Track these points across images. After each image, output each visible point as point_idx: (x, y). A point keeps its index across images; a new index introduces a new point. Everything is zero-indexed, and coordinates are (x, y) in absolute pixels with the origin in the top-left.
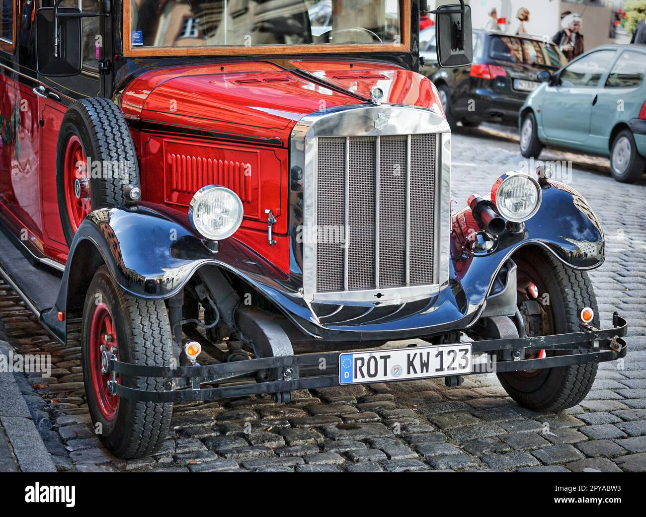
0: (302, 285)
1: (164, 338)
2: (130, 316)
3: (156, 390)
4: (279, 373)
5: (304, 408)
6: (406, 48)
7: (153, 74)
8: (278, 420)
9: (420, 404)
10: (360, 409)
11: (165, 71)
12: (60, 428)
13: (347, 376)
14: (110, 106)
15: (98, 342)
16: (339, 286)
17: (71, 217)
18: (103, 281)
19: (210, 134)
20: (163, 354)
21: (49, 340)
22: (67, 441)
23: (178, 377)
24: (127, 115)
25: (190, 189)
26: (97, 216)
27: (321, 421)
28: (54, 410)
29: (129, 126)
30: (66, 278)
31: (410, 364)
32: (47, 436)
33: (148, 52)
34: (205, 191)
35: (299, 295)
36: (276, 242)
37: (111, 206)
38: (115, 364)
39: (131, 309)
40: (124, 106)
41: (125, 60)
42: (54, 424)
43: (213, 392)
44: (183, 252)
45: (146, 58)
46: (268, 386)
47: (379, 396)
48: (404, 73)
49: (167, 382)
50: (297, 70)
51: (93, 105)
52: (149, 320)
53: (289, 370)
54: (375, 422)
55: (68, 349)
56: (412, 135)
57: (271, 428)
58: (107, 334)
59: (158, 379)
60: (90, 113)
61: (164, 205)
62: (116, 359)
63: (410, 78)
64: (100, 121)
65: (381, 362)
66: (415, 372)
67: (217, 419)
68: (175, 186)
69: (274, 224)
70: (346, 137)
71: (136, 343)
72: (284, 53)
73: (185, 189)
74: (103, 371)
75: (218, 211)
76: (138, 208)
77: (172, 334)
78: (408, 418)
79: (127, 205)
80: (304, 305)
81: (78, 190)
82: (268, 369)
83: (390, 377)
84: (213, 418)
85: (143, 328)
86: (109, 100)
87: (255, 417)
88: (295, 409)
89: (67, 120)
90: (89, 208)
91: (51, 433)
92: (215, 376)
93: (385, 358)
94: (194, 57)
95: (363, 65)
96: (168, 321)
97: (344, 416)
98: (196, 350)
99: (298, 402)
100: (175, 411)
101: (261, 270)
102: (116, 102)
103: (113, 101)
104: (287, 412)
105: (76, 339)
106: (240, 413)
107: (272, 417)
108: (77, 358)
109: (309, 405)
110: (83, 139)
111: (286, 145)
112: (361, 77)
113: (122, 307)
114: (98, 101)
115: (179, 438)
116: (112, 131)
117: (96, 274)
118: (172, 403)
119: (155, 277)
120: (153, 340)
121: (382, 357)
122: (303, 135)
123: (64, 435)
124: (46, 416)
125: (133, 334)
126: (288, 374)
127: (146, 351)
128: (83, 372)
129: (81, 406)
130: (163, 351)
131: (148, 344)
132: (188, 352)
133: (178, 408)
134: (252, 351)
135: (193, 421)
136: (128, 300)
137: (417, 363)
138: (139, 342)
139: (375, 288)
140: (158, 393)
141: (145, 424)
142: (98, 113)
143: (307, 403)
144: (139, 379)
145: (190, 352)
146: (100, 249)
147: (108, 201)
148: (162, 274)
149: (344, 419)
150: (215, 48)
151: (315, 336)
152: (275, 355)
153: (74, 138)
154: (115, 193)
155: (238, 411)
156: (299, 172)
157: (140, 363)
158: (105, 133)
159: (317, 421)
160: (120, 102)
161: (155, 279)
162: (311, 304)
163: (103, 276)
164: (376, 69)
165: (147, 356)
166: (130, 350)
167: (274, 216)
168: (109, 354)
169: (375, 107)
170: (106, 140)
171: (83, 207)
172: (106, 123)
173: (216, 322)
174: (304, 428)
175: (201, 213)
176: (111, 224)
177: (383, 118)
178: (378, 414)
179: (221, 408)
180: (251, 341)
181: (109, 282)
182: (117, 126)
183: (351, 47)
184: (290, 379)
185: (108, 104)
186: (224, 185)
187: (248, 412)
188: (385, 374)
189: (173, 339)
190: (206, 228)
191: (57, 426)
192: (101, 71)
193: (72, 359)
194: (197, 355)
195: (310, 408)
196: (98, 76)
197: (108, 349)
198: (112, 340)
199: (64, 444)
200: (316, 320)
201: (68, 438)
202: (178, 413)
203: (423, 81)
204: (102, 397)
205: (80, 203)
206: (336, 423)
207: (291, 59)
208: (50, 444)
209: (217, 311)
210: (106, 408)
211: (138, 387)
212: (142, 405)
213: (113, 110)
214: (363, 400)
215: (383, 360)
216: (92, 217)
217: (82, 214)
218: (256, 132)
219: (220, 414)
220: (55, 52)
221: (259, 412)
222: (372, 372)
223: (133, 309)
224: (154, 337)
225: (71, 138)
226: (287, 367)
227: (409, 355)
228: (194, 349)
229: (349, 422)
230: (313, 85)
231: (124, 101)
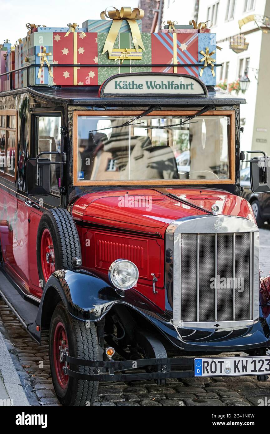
0: (172, 317)
1: (94, 344)
2: (75, 331)
3: (89, 373)
4: (159, 368)
5: (174, 388)
6: (232, 182)
7: (89, 195)
8: (158, 394)
9: (243, 390)
10: (206, 391)
11: (96, 194)
12: (37, 391)
13: (198, 372)
14: (66, 213)
15: (58, 344)
16: (193, 319)
17: (44, 273)
18: (61, 310)
19: (121, 230)
20: (93, 353)
21: (32, 340)
22: (40, 398)
23: (101, 367)
24: (75, 218)
25: (109, 260)
26: (58, 274)
27: (183, 396)
28: (33, 380)
29: (76, 224)
30: (41, 306)
31: (236, 366)
32: (30, 395)
33: (86, 183)
34: (118, 262)
35: (170, 323)
36: (157, 292)
37: (66, 269)
38: (67, 357)
39: (76, 327)
40: (73, 212)
41: (74, 188)
42: (33, 388)
43: (122, 377)
44: (105, 296)
45: (85, 186)
46: (153, 375)
47: (217, 383)
48: (232, 196)
49: (95, 370)
50: (170, 194)
51: (57, 212)
52: (86, 334)
53: (164, 367)
54: (216, 399)
55: (42, 346)
56: (236, 233)
57: (155, 398)
58: (63, 340)
59: (91, 368)
60: (55, 217)
61: (95, 269)
62: (67, 355)
63: (235, 199)
64: (60, 221)
65: (218, 365)
66: (239, 372)
67: (124, 391)
68: (101, 259)
69: (156, 281)
70: (197, 234)
71: (79, 346)
72: (162, 184)
73: (106, 260)
74: (60, 361)
75: (125, 273)
76: (80, 270)
77: (99, 342)
78: (236, 398)
79: (74, 268)
80: (174, 329)
81: (48, 258)
82: (153, 366)
83: (224, 374)
84: (121, 391)
85: (82, 338)
86: (65, 210)
87: (146, 392)
88: (169, 389)
89: (43, 220)
90: (54, 269)
91: (32, 393)
92: (122, 368)
93: (221, 362)
94: (112, 186)
95: (208, 192)
96: (96, 335)
97: (197, 394)
98: (112, 352)
99: (170, 384)
100: (100, 385)
101: (149, 308)
102: (69, 210)
103: (67, 210)
104: (164, 390)
105: (47, 341)
106: (137, 389)
107: (155, 392)
108: (46, 352)
109: (177, 387)
110: (51, 231)
111: (163, 237)
112: (207, 199)
113: (71, 325)
114: (59, 210)
115: (102, 401)
116: (67, 227)
117: (57, 306)
118: (98, 381)
119: (89, 309)
120: (88, 345)
121: (219, 362)
122: (172, 232)
123: (39, 396)
124: (29, 384)
125: (77, 341)
126: (164, 369)
127: (84, 351)
128: (50, 360)
129: (49, 379)
130: (94, 351)
131: (85, 347)
132: (107, 353)
133: (101, 383)
134: (143, 353)
135: (110, 392)
136: (74, 322)
137: (240, 366)
138: (80, 346)
139: (215, 321)
140: (91, 376)
141: (83, 392)
142: (59, 217)
143: (175, 385)
144: (80, 366)
145: (109, 353)
146: (59, 293)
147: (64, 265)
148: (93, 308)
149: (197, 396)
150: (124, 181)
151: (180, 347)
152: (156, 357)
153: (46, 230)
154: (68, 261)
155: (135, 387)
156: (171, 252)
157: (81, 358)
158: (63, 228)
159: (181, 396)
160: (71, 210)
161: (90, 310)
162: (177, 328)
163: (61, 307)
164: (215, 194)
165: (84, 354)
166: (75, 350)
167: (156, 277)
168: (64, 352)
169: (214, 217)
170: (64, 232)
171: (51, 268)
172: (64, 222)
173: (123, 336)
174: (173, 400)
175: (115, 274)
176: (65, 279)
177: (219, 223)
178: (217, 394)
179: (126, 385)
180: (143, 348)
181: (64, 310)
182: (69, 224)
183: (200, 181)
184: (165, 371)
185: (64, 212)
186: (128, 259)
187: (141, 389)
188: (221, 372)
189: (99, 345)
190: (118, 283)
191: (35, 390)
192: (61, 193)
193: (44, 352)
194: (112, 355)
195: (177, 388)
196: (59, 196)
197: (63, 348)
198: (66, 344)
199: (38, 400)
200: (180, 338)
201: (41, 397)
202: (102, 387)
203: (242, 201)
204: (60, 375)
205: (49, 265)
206: (193, 398)
207: (166, 187)
208: (31, 400)
209: (124, 330)
210: (62, 381)
211: (80, 371)
212: (81, 382)
213: (67, 215)
214: (208, 385)
215: (220, 363)
216: (55, 274)
217: (50, 272)
218: (146, 229)
219: (126, 388)
220: (36, 182)
221: (148, 389)
222: (213, 370)
223: (77, 327)
224: (88, 343)
225: (45, 230)
226: (164, 365)
227: (235, 361)
228: (110, 352)
229: (200, 398)
230: (179, 203)
231: (73, 210)
